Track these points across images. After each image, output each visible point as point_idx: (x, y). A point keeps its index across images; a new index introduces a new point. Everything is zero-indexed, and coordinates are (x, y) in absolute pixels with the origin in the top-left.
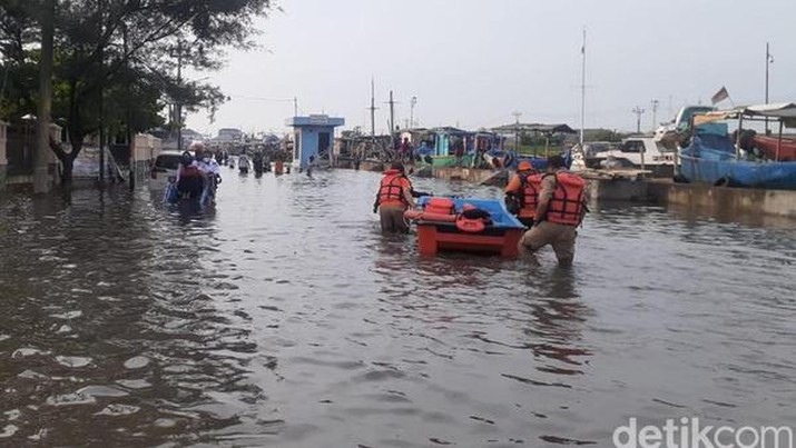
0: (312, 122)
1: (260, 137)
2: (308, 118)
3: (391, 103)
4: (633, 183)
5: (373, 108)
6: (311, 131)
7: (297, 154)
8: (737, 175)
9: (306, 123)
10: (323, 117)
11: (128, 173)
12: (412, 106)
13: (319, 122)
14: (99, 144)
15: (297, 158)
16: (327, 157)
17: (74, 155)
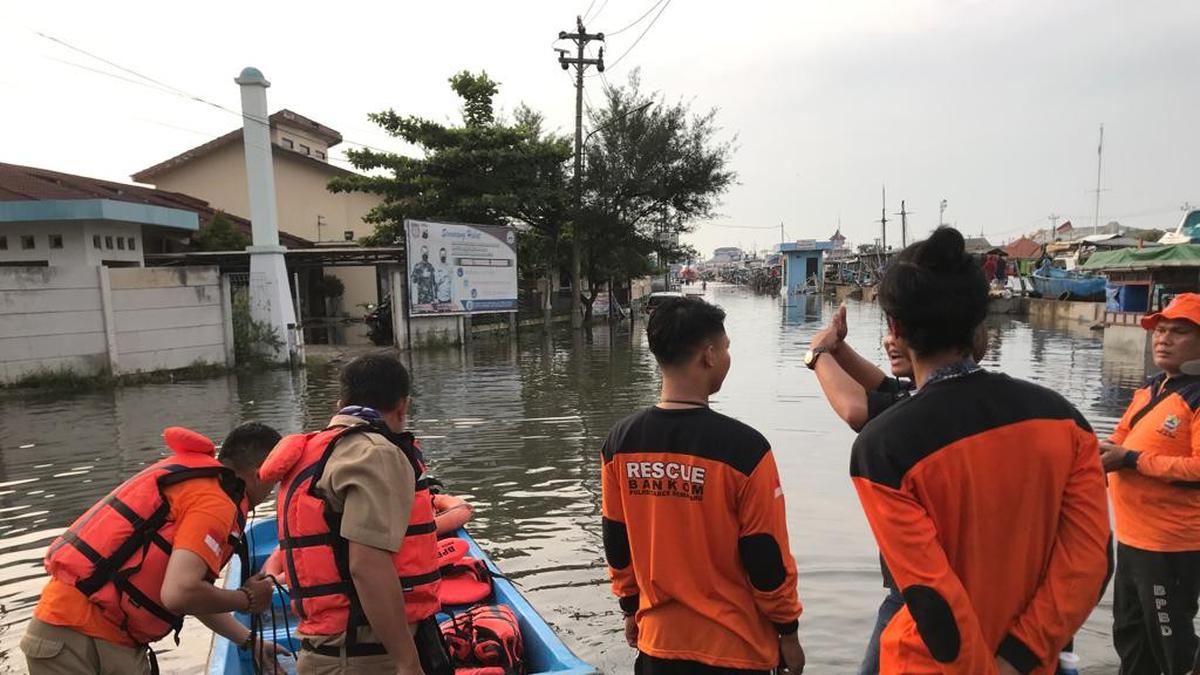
0: (799, 248)
1: (763, 257)
2: (796, 244)
3: (903, 214)
4: (1009, 300)
5: (884, 221)
6: (798, 257)
7: (785, 281)
8: (1076, 290)
9: (794, 249)
10: (809, 242)
11: (629, 310)
12: (942, 211)
13: (807, 248)
14: (607, 289)
15: (785, 285)
16: (812, 283)
17: (593, 299)
